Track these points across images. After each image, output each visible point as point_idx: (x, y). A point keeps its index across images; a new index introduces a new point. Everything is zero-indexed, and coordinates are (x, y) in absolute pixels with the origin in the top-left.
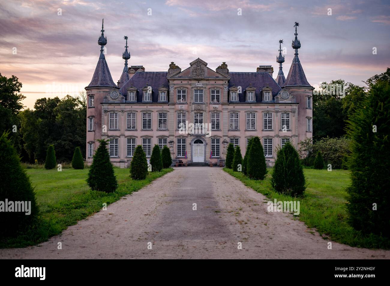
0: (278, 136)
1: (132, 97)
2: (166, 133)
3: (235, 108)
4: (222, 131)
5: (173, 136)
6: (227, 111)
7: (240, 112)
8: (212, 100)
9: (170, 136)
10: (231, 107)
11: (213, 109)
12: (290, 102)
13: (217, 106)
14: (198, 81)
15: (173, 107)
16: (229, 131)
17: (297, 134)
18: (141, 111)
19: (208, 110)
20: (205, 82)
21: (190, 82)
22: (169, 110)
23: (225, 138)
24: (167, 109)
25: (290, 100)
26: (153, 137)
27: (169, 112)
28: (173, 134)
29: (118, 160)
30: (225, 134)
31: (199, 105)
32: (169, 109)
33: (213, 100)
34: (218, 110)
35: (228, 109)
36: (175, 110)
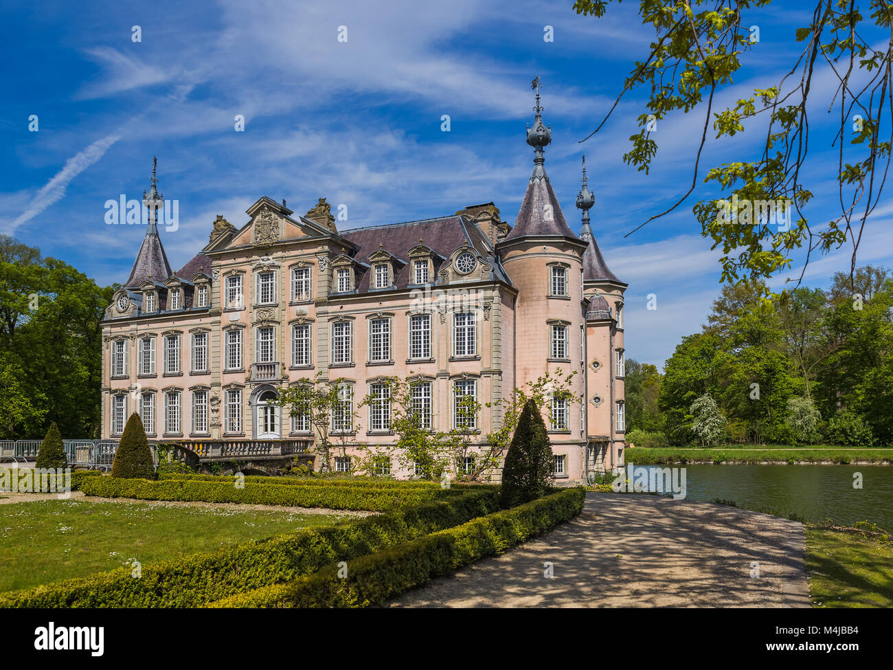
0: (444, 375)
1: (151, 303)
2: (206, 380)
3: (343, 309)
4: (317, 369)
5: (219, 385)
6: (326, 319)
7: (354, 318)
8: (296, 295)
9: (213, 385)
10: (333, 308)
11: (297, 317)
12: (478, 280)
13: (305, 308)
14: (264, 253)
15: (217, 318)
16: (330, 367)
17: (494, 367)
18: (163, 334)
19: (287, 318)
20: (280, 254)
21: (250, 257)
22: (211, 328)
23: (321, 385)
24: (207, 324)
25: (478, 276)
26: (182, 390)
27: (211, 330)
28: (218, 382)
30: (322, 377)
31: (267, 309)
32: (211, 323)
33: (299, 295)
34: (306, 317)
35: (328, 313)
36: (222, 325)
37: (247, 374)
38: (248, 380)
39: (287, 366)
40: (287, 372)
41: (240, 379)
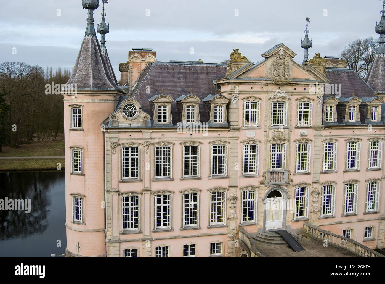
1: (162, 115)
2: (224, 183)
3: (332, 134)
4: (312, 174)
5: (236, 187)
6: (320, 140)
9: (230, 187)
10: (325, 133)
11: (300, 138)
13: (305, 131)
14: (278, 87)
15: (236, 134)
16: (321, 173)
18: (181, 144)
19: (293, 138)
20: (289, 88)
21: (266, 88)
22: (229, 141)
23: (316, 185)
24: (226, 138)
26: (201, 191)
27: (229, 143)
28: (235, 184)
29: (139, 237)
30: (316, 180)
31: (279, 130)
32: (230, 138)
34: (307, 138)
35: (322, 136)
36: (240, 140)
37: (261, 179)
38: (262, 183)
39: (292, 172)
40: (292, 177)
41: (255, 182)
